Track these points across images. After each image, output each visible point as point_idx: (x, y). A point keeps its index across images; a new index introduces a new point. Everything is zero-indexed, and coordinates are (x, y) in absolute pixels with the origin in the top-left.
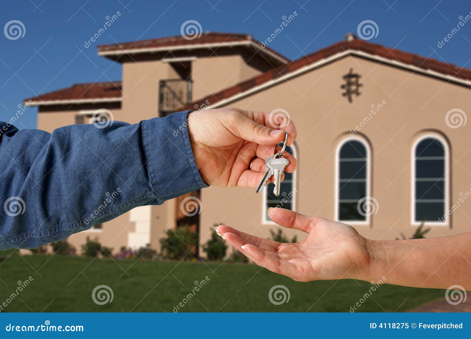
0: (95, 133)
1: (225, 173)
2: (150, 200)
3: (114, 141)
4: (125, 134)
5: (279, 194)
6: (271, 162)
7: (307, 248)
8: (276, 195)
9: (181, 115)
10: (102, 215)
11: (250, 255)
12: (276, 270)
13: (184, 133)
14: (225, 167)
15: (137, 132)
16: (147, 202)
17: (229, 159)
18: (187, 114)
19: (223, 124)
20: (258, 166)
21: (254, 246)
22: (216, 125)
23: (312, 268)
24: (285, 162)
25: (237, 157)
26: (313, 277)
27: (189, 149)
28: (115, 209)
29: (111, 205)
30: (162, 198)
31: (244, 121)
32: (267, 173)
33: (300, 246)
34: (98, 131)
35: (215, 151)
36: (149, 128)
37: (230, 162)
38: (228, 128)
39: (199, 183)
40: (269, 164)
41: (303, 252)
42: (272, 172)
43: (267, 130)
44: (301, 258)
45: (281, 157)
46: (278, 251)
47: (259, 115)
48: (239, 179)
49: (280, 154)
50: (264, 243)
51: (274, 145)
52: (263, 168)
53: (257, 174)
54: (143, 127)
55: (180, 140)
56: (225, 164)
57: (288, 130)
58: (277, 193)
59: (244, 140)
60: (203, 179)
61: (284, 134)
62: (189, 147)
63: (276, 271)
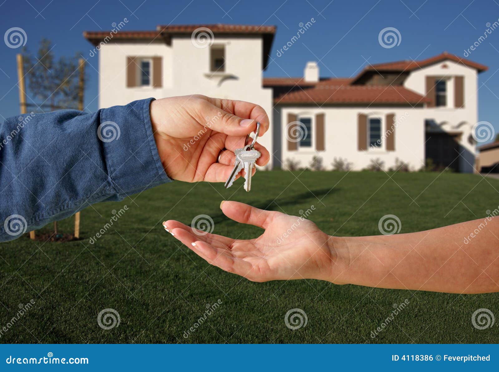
0: (49, 123)
1: (192, 167)
2: (109, 196)
3: (70, 131)
4: (82, 124)
5: (250, 189)
6: (241, 154)
7: (264, 245)
8: (247, 191)
9: (143, 103)
10: (57, 212)
11: (202, 253)
12: (229, 269)
13: (147, 123)
14: (191, 159)
15: (95, 121)
16: (106, 198)
17: (195, 151)
18: (149, 102)
19: (189, 113)
20: (227, 159)
21: (206, 243)
22: (181, 115)
23: (269, 267)
24: (257, 154)
25: (205, 150)
26: (269, 277)
27: (152, 141)
28: (71, 206)
29: (67, 202)
30: (122, 194)
31: (211, 110)
32: (237, 167)
33: (255, 243)
34: (52, 121)
35: (180, 142)
36: (108, 117)
37: (196, 154)
38: (194, 117)
39: (162, 178)
40: (239, 156)
41: (259, 250)
42: (242, 165)
43: (237, 119)
44: (257, 256)
45: (252, 149)
46: (231, 248)
47: (228, 104)
48: (206, 173)
49: (250, 146)
50: (217, 240)
51: (244, 136)
52: (233, 160)
53: (225, 167)
54: (102, 116)
55: (142, 131)
56: (191, 157)
57: (260, 119)
58: (248, 188)
59: (212, 131)
60: (167, 173)
61: (256, 124)
62: (151, 137)
63: (229, 271)
